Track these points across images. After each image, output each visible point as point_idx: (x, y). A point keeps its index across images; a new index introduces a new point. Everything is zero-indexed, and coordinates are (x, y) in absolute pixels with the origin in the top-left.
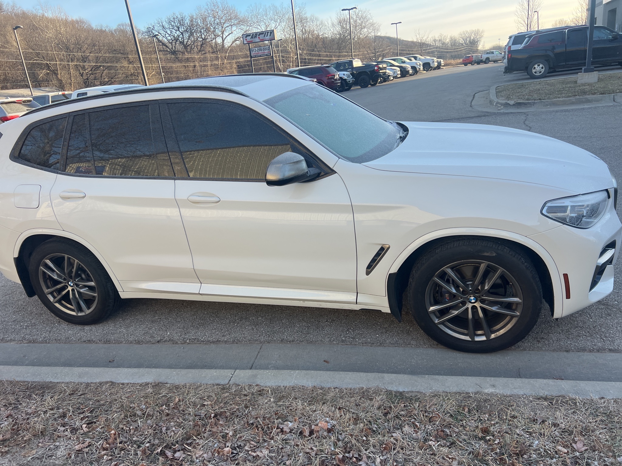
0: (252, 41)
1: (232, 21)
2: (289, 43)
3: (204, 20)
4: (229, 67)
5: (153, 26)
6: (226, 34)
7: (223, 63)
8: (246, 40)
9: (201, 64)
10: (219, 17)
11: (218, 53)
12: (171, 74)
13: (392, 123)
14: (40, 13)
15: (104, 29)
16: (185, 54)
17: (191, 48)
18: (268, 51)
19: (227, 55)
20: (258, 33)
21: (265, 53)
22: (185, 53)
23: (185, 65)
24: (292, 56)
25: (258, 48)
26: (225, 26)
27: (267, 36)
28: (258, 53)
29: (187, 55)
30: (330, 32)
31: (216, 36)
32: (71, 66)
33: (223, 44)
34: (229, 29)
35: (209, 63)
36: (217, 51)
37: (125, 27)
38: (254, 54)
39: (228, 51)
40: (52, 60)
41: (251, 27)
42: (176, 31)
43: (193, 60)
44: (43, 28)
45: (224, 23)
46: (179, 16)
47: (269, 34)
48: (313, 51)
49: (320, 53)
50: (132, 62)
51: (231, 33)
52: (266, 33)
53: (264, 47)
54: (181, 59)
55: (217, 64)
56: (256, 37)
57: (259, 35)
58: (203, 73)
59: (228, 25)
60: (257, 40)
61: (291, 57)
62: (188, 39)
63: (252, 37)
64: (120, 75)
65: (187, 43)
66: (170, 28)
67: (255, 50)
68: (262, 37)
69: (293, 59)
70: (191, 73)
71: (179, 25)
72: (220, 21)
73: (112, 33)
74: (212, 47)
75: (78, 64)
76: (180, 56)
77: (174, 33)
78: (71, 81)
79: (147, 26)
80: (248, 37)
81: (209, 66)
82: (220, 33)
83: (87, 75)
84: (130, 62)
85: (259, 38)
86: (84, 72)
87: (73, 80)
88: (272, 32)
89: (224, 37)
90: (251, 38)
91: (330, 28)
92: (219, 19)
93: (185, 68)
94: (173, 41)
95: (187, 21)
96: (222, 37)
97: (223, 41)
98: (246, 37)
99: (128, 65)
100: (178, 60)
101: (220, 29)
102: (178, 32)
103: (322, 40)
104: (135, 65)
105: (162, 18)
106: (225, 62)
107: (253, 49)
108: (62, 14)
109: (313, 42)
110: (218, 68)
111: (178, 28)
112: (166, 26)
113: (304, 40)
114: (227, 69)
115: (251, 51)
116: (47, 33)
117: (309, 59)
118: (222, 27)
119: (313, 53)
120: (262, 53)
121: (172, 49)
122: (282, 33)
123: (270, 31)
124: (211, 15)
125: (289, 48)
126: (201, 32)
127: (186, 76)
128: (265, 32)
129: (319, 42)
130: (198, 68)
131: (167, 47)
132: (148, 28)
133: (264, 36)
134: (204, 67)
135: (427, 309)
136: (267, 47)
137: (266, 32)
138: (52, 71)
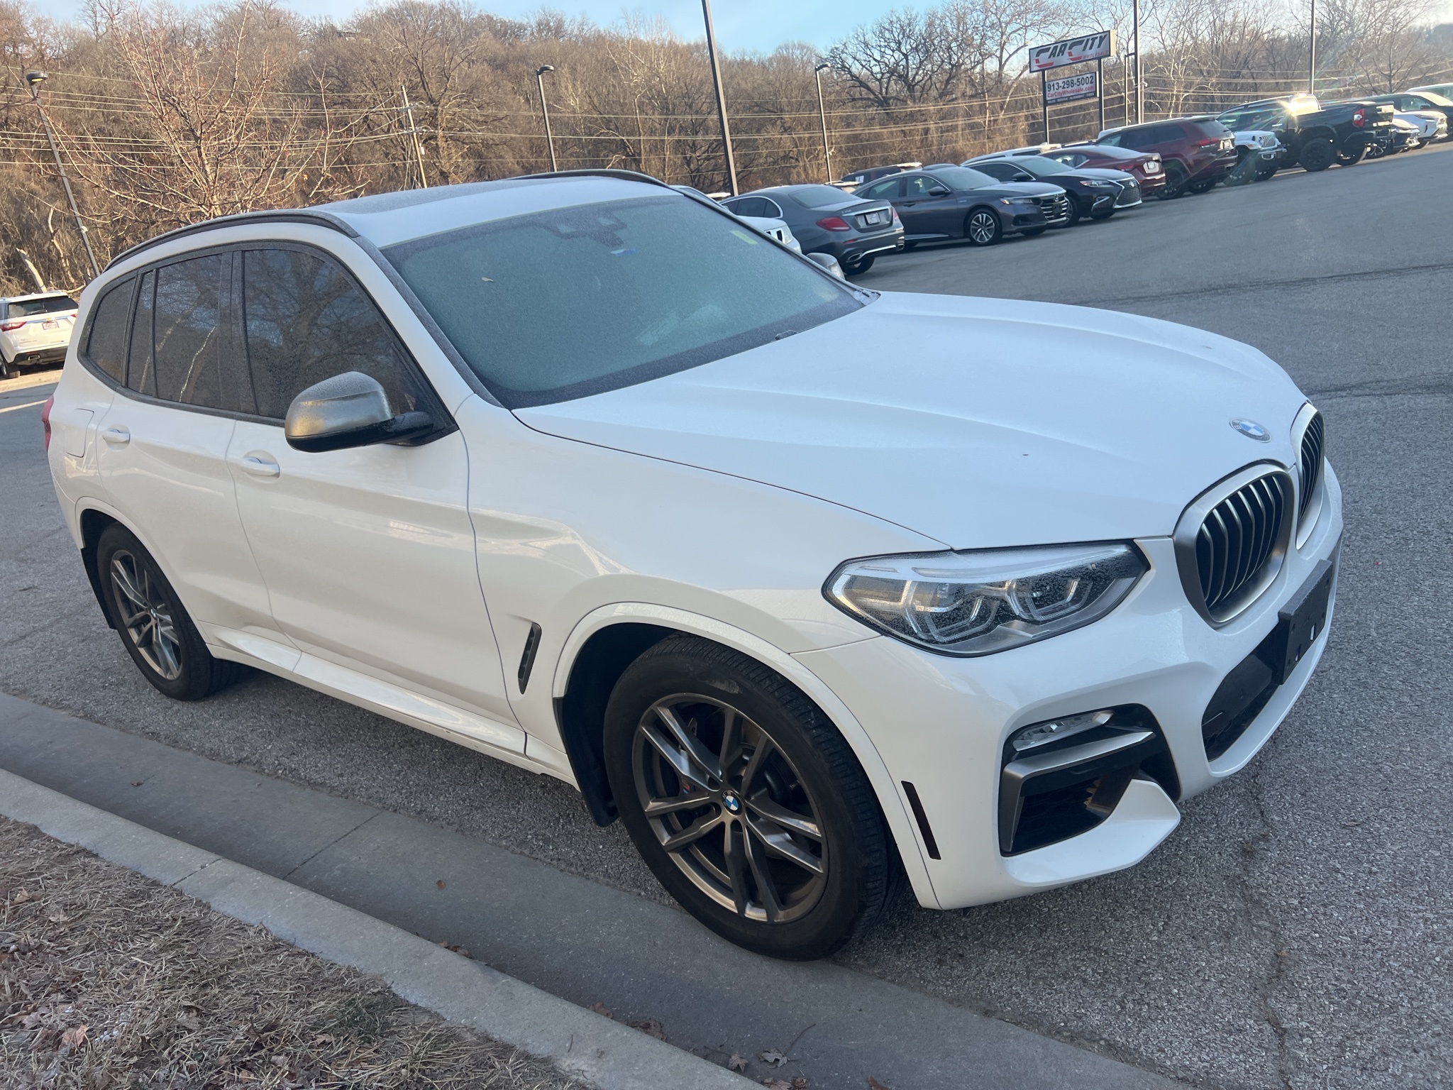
0: (1052, 64)
1: (1029, 16)
2: (1171, 60)
3: (961, 19)
4: (1008, 128)
5: (845, 45)
6: (1010, 48)
7: (995, 121)
8: (1037, 61)
9: (941, 125)
10: (996, 10)
11: (985, 97)
12: (872, 152)
13: (868, 296)
14: (626, 34)
15: (747, 59)
16: (906, 104)
17: (923, 89)
18: (1089, 85)
19: (1008, 100)
20: (1069, 43)
21: (1082, 90)
22: (906, 101)
23: (903, 128)
24: (1175, 93)
25: (1065, 80)
26: (1009, 30)
27: (1091, 48)
28: (1064, 93)
29: (911, 107)
30: (1296, 22)
31: (985, 56)
32: (666, 143)
33: (1000, 75)
34: (1018, 36)
35: (961, 123)
36: (983, 93)
37: (791, 51)
38: (1052, 95)
39: (1011, 91)
40: (632, 133)
41: (1073, 28)
42: (893, 51)
43: (923, 118)
44: (626, 64)
45: (1007, 23)
46: (903, 17)
47: (1097, 41)
48: (1238, 75)
49: (1258, 81)
50: (790, 128)
51: (1022, 47)
52: (1088, 40)
53: (1080, 77)
54: (897, 116)
55: (981, 125)
56: (1062, 52)
57: (1070, 48)
58: (944, 146)
59: (1018, 26)
60: (1065, 59)
61: (1173, 95)
62: (918, 69)
63: (1053, 54)
64: (762, 161)
65: (914, 78)
66: (880, 46)
67: (1056, 86)
68: (1077, 51)
69: (1178, 99)
70: (918, 148)
71: (901, 36)
72: (999, 19)
73: (764, 67)
74: (972, 83)
75: (682, 138)
76: (895, 109)
77: (889, 57)
78: (664, 175)
79: (831, 46)
80: (1042, 55)
81: (960, 129)
82: (996, 48)
83: (698, 160)
84: (785, 129)
85: (1070, 54)
86: (694, 155)
87: (667, 173)
88: (1105, 36)
89: (1005, 55)
90: (1050, 57)
91: (1295, 12)
92: (996, 14)
93: (905, 137)
94: (883, 74)
95: (920, 27)
96: (1000, 58)
97: (1001, 66)
98: (1038, 55)
99: (779, 136)
100: (891, 118)
101: (997, 38)
102: (897, 55)
103: (1267, 45)
104: (794, 136)
105: (865, 25)
106: (1001, 117)
107: (1051, 84)
108: (664, 34)
109: (1239, 53)
110: (980, 132)
111: (899, 43)
112: (873, 41)
113: (1216, 49)
114: (1001, 135)
115: (1047, 89)
116: (633, 76)
117: (1222, 99)
118: (1003, 34)
119: (1236, 81)
120: (1073, 91)
121: (881, 93)
122: (1157, 34)
123: (1099, 35)
124: (978, 8)
125: (1169, 72)
126: (949, 48)
127: (905, 154)
128: (1086, 39)
129: (1256, 51)
130: (933, 135)
131: (868, 88)
132: (832, 51)
133: (1084, 49)
134: (948, 131)
135: (643, 806)
136: (1089, 76)
137: (1091, 37)
138: (630, 156)
